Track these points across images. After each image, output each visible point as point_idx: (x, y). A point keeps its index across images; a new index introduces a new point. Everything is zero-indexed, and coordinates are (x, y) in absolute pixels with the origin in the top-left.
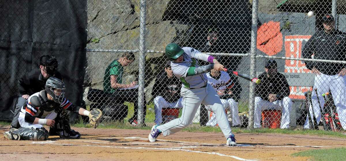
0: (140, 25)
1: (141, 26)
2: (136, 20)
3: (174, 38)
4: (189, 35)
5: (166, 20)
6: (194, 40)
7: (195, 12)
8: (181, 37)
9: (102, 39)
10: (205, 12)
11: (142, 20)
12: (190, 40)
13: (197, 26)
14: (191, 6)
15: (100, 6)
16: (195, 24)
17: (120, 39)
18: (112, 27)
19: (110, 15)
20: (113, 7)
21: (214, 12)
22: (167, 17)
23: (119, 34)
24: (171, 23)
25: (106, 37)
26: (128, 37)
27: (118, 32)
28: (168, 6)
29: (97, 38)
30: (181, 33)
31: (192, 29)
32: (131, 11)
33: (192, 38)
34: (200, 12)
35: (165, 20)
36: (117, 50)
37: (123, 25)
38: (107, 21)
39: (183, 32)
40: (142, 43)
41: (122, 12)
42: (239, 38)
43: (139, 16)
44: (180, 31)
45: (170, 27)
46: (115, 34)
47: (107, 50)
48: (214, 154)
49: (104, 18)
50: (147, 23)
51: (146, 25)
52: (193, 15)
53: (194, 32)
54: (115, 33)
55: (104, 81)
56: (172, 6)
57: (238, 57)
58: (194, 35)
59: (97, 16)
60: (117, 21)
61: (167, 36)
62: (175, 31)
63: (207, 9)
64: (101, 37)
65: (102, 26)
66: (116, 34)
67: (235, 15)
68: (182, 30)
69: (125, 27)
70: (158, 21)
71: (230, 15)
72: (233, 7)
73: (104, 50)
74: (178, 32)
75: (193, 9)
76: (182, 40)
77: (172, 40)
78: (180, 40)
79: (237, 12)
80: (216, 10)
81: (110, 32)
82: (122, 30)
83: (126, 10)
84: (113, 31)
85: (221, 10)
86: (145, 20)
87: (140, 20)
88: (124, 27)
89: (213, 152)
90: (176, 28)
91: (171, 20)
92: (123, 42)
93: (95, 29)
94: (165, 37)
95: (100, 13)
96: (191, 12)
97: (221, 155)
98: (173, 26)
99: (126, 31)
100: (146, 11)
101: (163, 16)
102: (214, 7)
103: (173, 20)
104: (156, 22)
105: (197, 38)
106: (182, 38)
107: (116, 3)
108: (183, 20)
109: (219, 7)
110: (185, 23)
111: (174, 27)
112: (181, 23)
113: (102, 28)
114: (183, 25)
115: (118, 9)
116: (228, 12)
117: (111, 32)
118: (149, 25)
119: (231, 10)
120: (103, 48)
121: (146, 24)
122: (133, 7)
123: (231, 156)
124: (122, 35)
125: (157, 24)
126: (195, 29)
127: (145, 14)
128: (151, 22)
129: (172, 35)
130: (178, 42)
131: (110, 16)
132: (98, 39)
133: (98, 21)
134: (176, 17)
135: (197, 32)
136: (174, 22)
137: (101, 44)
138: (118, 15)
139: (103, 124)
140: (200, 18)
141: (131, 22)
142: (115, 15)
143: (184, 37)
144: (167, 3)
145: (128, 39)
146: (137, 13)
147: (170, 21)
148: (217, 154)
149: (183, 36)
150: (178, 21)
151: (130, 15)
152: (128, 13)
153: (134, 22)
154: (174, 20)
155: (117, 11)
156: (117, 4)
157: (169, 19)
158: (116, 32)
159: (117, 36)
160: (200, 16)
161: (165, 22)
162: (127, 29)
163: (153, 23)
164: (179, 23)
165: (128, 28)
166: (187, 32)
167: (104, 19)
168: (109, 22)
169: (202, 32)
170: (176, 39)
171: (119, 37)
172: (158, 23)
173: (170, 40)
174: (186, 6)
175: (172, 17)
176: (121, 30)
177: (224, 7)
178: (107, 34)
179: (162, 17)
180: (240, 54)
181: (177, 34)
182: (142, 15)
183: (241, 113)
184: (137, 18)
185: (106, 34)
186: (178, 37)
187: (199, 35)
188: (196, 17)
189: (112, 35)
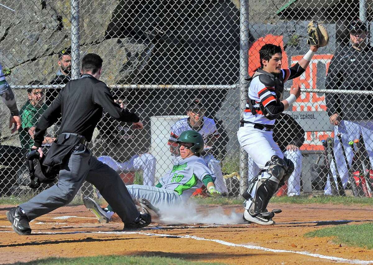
0: (70, 47)
1: (72, 48)
2: (66, 39)
3: (124, 65)
4: (147, 59)
5: (111, 38)
6: (154, 67)
7: (155, 24)
8: (134, 63)
9: (14, 69)
10: (169, 24)
11: (74, 38)
12: (147, 68)
13: (158, 46)
14: (147, 16)
15: (10, 20)
16: (154, 42)
17: (42, 69)
18: (29, 51)
19: (25, 32)
20: (30, 21)
21: (182, 24)
22: (112, 34)
23: (41, 61)
24: (119, 42)
25: (19, 66)
26: (54, 65)
27: (38, 58)
28: (113, 16)
29: (7, 68)
30: (134, 57)
31: (151, 50)
32: (58, 25)
33: (151, 63)
34: (161, 24)
35: (108, 38)
36: (38, 86)
37: (46, 47)
38: (21, 42)
39: (137, 55)
40: (75, 73)
41: (44, 28)
42: (221, 62)
43: (69, 33)
44: (133, 54)
45: (117, 47)
46: (34, 62)
47: (22, 87)
48: (187, 237)
49: (16, 37)
50: (81, 42)
51: (81, 47)
52: (151, 29)
53: (153, 54)
54: (34, 59)
55: (19, 133)
56: (119, 16)
57: (221, 90)
58: (154, 59)
59: (6, 35)
60: (36, 42)
61: (113, 62)
62: (125, 54)
63: (172, 20)
64: (13, 66)
65: (14, 50)
66: (36, 61)
67: (214, 27)
68: (135, 53)
69: (49, 50)
70: (98, 40)
71: (207, 28)
72: (211, 15)
73: (18, 86)
74: (129, 55)
75: (151, 20)
76: (135, 67)
77: (120, 68)
78: (133, 68)
79: (218, 23)
80: (186, 20)
81: (26, 58)
82: (45, 55)
83: (50, 25)
84: (32, 57)
85: (193, 20)
86: (79, 38)
87: (71, 39)
88: (47, 50)
89: (187, 235)
90: (126, 50)
91: (118, 37)
92: (47, 72)
93: (3, 55)
94: (109, 63)
95: (10, 31)
96: (147, 24)
97: (199, 239)
98: (121, 47)
99: (50, 56)
100: (79, 25)
101: (106, 32)
102: (183, 15)
103: (121, 37)
104: (96, 42)
105: (158, 63)
106: (136, 64)
107: (35, 14)
108: (136, 37)
109: (190, 15)
110: (140, 42)
111: (123, 48)
112: (133, 42)
113: (15, 53)
114: (137, 45)
115: (37, 23)
116: (204, 23)
117: (28, 59)
118: (86, 47)
119: (207, 19)
120: (17, 83)
121: (80, 44)
122: (60, 19)
123: (213, 240)
124: (45, 63)
125: (97, 44)
126: (155, 50)
127: (78, 30)
128: (88, 41)
129: (120, 60)
130: (130, 71)
131: (26, 34)
132: (10, 70)
133: (7, 43)
134: (126, 33)
135: (158, 55)
136: (123, 40)
137: (14, 77)
138: (37, 32)
139: (20, 199)
140: (162, 32)
141: (57, 42)
142: (34, 33)
143: (139, 63)
144: (111, 12)
145: (54, 68)
146: (67, 28)
147: (117, 39)
148: (193, 237)
149: (137, 61)
150: (129, 39)
151: (55, 31)
152: (53, 30)
153: (62, 43)
154: (123, 37)
155: (36, 26)
156: (36, 16)
157: (115, 37)
158: (36, 59)
159: (37, 64)
160: (162, 31)
161: (109, 41)
162: (52, 54)
163: (91, 42)
164: (131, 42)
165: (53, 52)
166: (143, 54)
167: (16, 39)
168: (24, 43)
169: (165, 55)
170: (126, 66)
171: (41, 66)
172: (99, 43)
173: (119, 67)
174: (140, 16)
175: (119, 34)
176: (43, 55)
177: (197, 15)
178: (22, 61)
179: (104, 34)
180: (224, 86)
181: (127, 58)
182: (74, 30)
183: (228, 174)
184: (66, 37)
185: (20, 62)
186: (129, 63)
187: (161, 59)
188: (155, 32)
189: (30, 63)
